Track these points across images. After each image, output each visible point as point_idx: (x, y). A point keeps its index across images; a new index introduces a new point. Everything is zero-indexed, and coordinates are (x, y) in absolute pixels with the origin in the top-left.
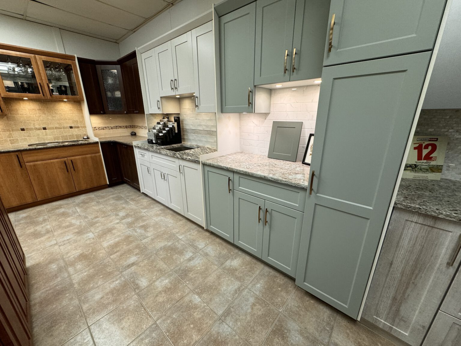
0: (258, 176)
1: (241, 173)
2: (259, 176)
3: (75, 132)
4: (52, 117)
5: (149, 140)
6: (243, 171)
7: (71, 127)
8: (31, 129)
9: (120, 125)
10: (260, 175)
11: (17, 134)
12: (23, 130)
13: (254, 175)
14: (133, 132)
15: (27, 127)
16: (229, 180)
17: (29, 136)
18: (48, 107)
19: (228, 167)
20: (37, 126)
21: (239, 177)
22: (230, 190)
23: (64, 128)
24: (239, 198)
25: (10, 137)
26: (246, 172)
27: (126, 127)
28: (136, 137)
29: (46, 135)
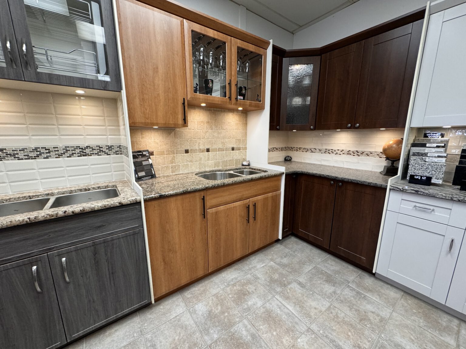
3: (236, 155)
4: (219, 133)
7: (233, 149)
8: (194, 151)
9: (277, 146)
11: (181, 158)
12: (187, 151)
14: (288, 156)
15: (192, 148)
17: (191, 161)
18: (216, 120)
20: (202, 147)
23: (227, 149)
25: (172, 163)
27: (282, 149)
28: (291, 163)
29: (208, 159)
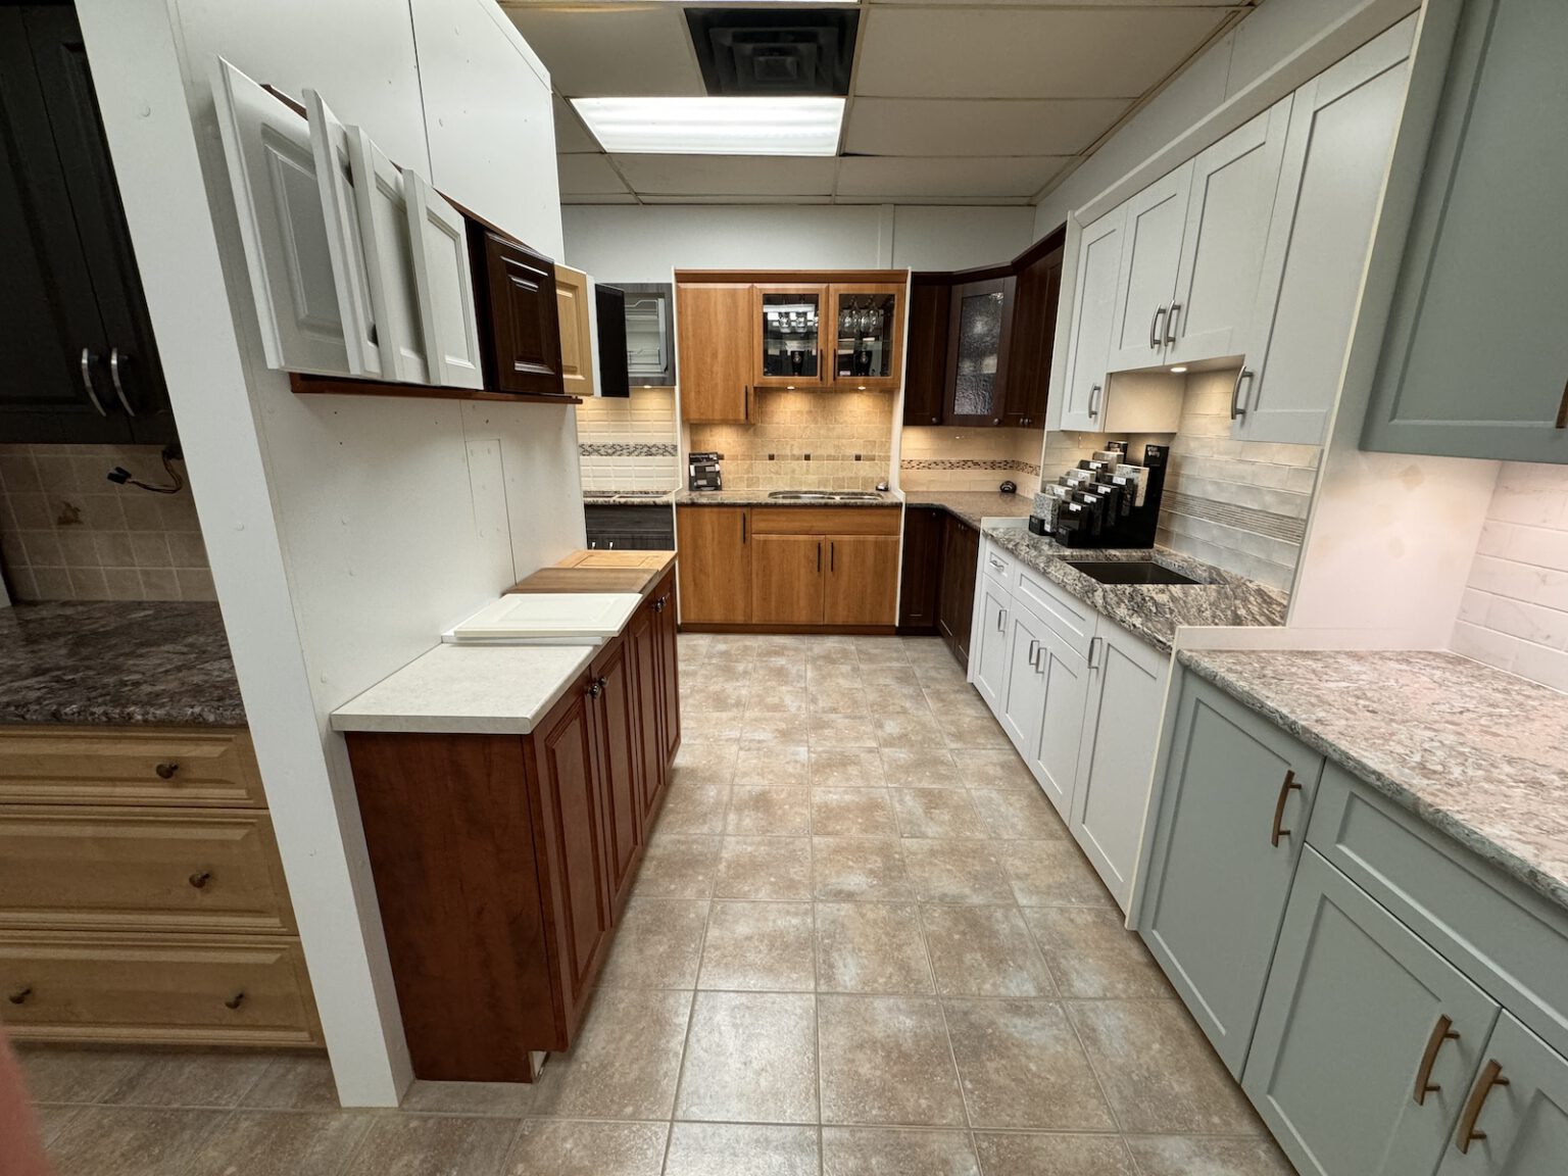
0: (1477, 847)
1: (1365, 778)
2: (1489, 853)
3: (864, 469)
4: (829, 429)
5: (1033, 520)
6: (1379, 776)
7: (858, 458)
8: (784, 457)
9: (976, 458)
10: (1499, 850)
11: (762, 467)
12: (771, 458)
13: (1452, 830)
14: (1008, 483)
15: (779, 453)
16: (1289, 783)
17: (777, 473)
18: (825, 407)
19: (1295, 723)
20: (796, 452)
21: (1353, 796)
22: (1279, 833)
23: (844, 458)
24: (1324, 898)
25: (748, 472)
26: (1400, 790)
27: (993, 465)
28: (1014, 497)
29: (808, 472)
